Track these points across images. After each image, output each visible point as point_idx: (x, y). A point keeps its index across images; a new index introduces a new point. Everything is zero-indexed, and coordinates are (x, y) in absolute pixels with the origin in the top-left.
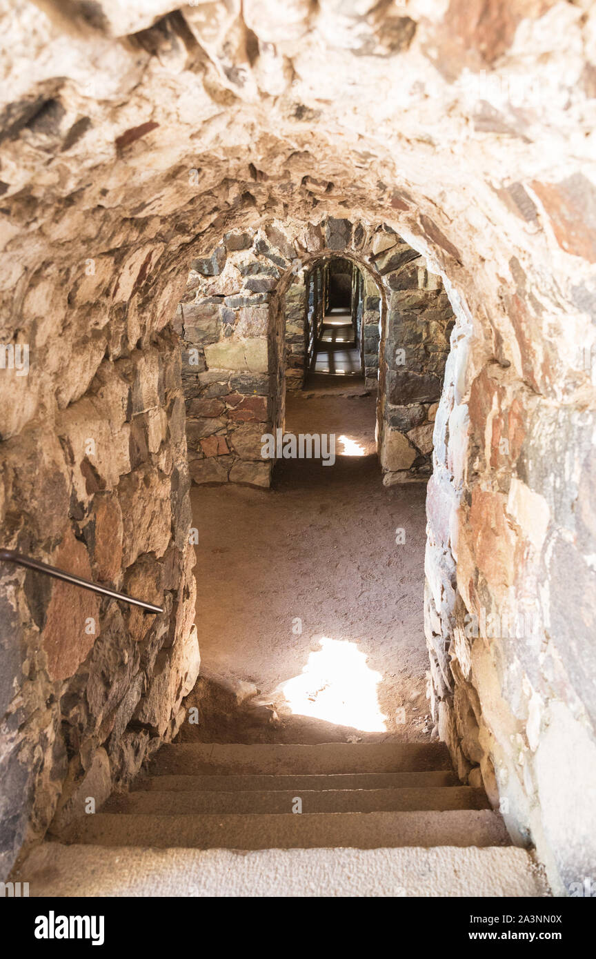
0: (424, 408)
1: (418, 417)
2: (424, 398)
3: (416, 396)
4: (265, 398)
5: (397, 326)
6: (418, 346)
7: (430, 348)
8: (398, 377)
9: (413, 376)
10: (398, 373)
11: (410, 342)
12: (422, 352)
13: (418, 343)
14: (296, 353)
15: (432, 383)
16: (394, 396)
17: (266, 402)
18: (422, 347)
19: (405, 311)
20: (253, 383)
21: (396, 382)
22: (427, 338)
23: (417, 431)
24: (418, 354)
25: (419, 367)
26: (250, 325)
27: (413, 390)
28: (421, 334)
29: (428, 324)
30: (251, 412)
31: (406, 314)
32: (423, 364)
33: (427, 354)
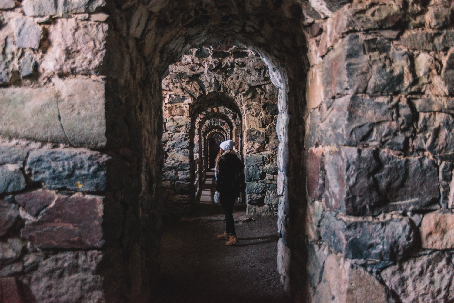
0: (411, 222)
1: (403, 241)
2: (410, 202)
3: (395, 199)
4: (98, 198)
5: (353, 61)
6: (395, 100)
7: (418, 103)
8: (360, 159)
9: (389, 159)
10: (359, 151)
11: (378, 91)
12: (405, 111)
13: (396, 93)
14: (182, 180)
15: (424, 172)
16: (354, 197)
17: (100, 208)
18: (404, 102)
19: (367, 32)
20: (75, 167)
21: (358, 169)
22: (412, 85)
23: (401, 270)
24: (398, 116)
25: (400, 139)
26: (69, 53)
27: (389, 185)
28: (401, 77)
29: (411, 58)
30: (71, 227)
31: (370, 37)
32: (408, 134)
33: (414, 116)
